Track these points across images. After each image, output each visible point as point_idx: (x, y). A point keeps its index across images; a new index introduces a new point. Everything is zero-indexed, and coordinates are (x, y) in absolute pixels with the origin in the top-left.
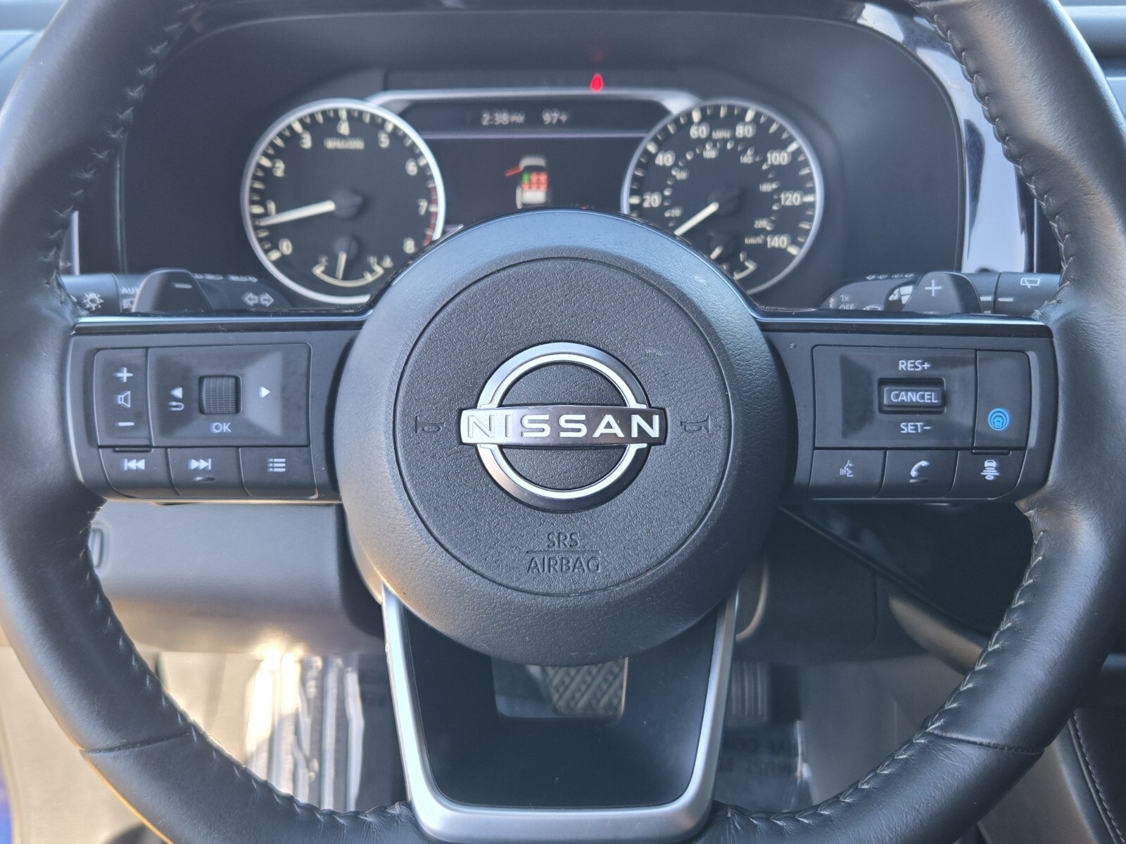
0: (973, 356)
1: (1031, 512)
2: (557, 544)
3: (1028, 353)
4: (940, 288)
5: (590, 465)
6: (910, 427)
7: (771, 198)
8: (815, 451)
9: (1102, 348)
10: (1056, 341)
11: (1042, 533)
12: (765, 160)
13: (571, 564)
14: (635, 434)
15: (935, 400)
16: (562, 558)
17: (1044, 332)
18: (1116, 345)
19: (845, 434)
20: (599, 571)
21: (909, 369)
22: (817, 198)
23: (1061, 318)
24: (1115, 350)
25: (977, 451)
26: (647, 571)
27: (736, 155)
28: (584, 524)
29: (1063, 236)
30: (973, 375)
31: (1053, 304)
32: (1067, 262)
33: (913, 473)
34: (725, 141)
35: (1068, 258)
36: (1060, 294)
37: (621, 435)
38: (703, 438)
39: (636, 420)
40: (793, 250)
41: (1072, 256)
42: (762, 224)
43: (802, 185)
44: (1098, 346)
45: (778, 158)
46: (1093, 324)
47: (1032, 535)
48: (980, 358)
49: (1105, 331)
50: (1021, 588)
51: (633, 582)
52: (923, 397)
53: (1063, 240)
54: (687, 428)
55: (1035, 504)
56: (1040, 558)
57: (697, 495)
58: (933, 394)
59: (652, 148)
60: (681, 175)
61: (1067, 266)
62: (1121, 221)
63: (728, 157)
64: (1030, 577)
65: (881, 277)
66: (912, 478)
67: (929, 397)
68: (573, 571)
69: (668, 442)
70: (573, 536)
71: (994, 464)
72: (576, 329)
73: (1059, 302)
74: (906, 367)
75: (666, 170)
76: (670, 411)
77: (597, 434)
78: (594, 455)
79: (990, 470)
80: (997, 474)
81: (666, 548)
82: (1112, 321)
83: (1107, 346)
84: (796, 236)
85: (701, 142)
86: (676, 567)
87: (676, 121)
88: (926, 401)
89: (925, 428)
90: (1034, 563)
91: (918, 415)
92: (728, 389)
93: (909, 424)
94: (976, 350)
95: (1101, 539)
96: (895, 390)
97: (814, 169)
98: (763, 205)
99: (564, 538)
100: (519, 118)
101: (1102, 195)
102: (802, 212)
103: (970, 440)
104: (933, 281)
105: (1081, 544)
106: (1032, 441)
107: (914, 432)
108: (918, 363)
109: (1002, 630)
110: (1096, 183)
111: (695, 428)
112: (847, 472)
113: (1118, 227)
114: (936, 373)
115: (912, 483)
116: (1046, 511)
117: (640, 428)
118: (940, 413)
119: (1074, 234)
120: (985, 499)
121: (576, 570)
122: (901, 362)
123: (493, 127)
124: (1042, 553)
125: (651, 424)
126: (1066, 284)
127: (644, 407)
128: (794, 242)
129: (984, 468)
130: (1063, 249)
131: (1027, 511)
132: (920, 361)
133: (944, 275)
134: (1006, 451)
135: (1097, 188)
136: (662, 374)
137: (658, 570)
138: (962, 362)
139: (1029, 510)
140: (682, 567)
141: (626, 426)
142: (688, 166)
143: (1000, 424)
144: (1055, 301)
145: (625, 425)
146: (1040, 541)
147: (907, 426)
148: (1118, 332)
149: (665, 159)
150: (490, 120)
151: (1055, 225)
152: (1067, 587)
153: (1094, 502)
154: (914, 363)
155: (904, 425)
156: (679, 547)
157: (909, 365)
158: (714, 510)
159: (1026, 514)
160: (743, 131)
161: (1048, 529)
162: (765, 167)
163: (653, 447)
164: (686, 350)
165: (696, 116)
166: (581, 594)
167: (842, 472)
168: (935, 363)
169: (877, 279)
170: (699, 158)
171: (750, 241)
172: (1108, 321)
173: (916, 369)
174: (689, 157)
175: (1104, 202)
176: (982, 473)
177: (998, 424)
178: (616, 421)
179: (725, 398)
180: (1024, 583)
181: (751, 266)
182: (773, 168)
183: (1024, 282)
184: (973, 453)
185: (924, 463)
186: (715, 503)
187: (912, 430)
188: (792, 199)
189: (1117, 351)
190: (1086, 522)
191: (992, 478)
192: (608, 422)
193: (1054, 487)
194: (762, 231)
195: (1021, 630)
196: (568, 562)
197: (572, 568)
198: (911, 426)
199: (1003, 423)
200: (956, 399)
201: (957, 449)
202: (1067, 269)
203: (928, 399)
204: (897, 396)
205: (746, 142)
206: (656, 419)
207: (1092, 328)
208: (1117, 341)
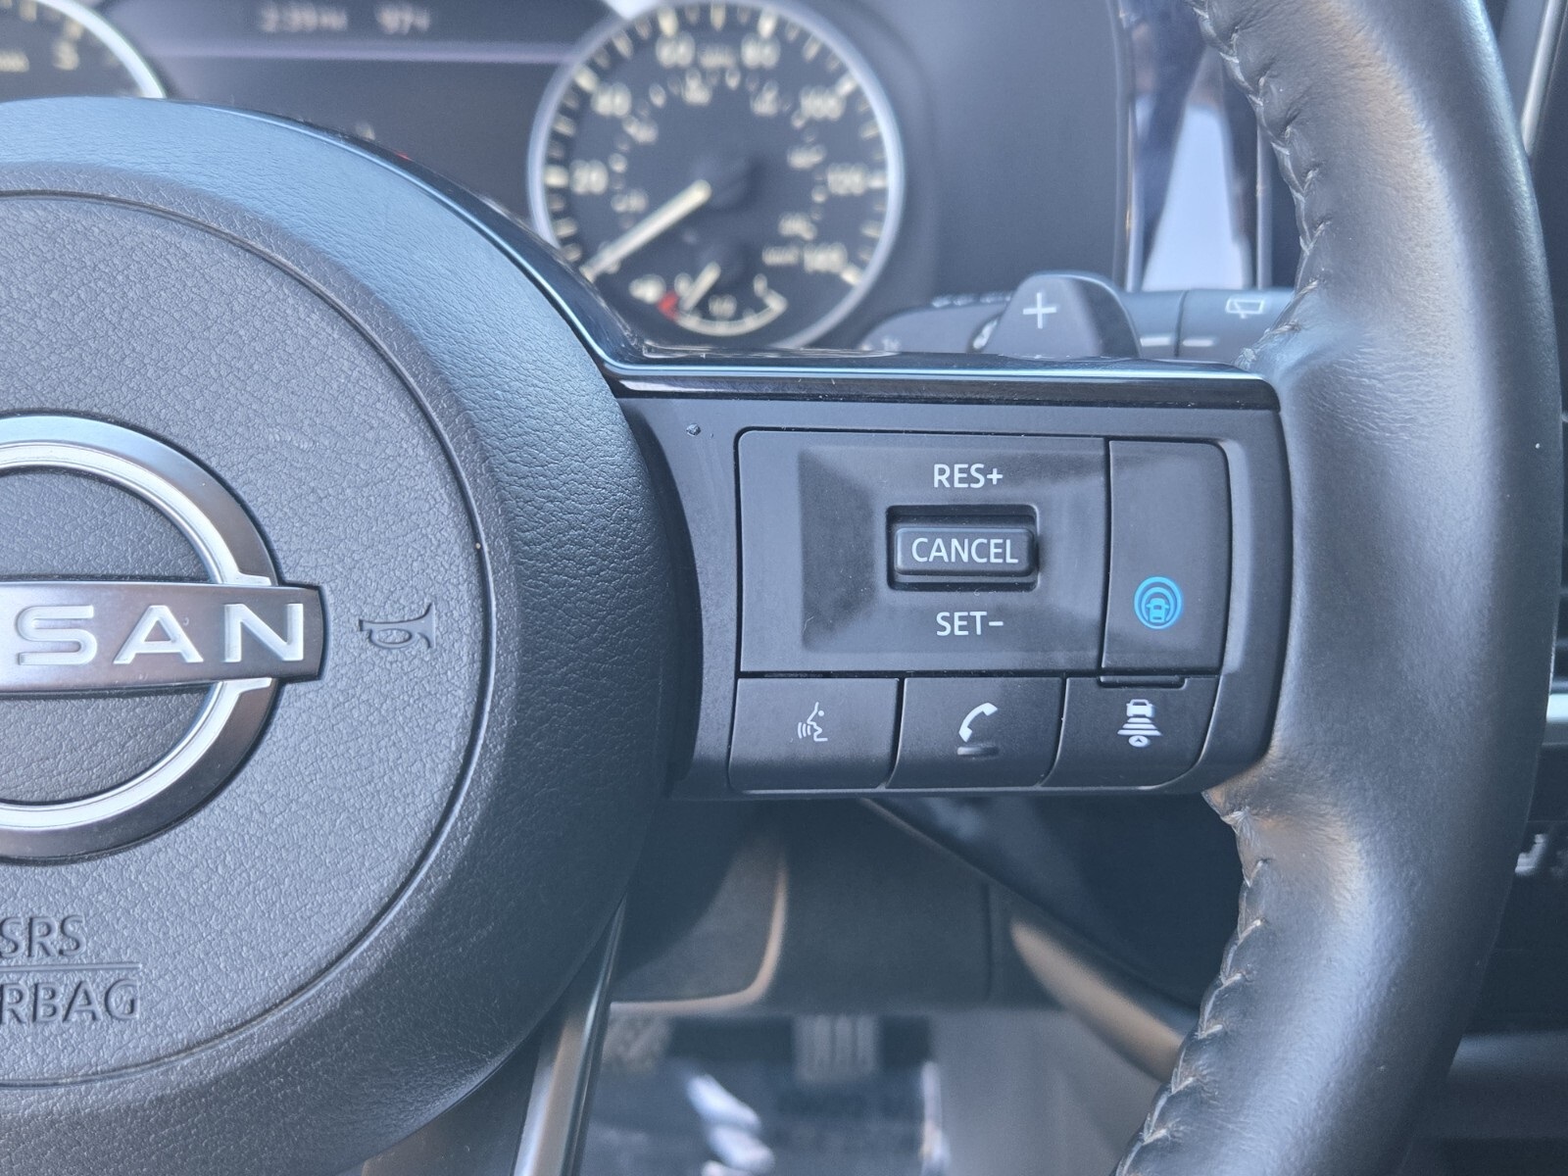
0: (1102, 453)
1: (1237, 815)
2: (23, 945)
3: (1222, 445)
4: (1052, 310)
5: (112, 738)
6: (957, 623)
7: (809, 179)
8: (740, 681)
9: (1392, 433)
10: (1287, 415)
11: (1260, 864)
12: (796, 106)
13: (61, 1002)
14: (235, 654)
15: (1012, 557)
16: (36, 986)
17: (1262, 397)
18: (1422, 425)
19: (807, 640)
20: (138, 1016)
21: (957, 485)
22: (892, 180)
23: (1301, 363)
24: (1420, 438)
25: (1111, 678)
26: (266, 1011)
27: (743, 97)
28: (99, 892)
29: (1302, 176)
30: (1102, 497)
31: (1283, 333)
32: (1312, 236)
33: (965, 733)
34: (722, 72)
35: (1313, 227)
36: (1298, 310)
37: (194, 657)
38: (416, 662)
39: (240, 616)
40: (850, 276)
41: (1323, 220)
42: (795, 226)
43: (866, 156)
44: (1383, 429)
45: (821, 105)
46: (1369, 378)
47: (1240, 866)
48: (1117, 460)
49: (1398, 392)
50: (1216, 992)
51: (229, 1042)
52: (983, 551)
53: (1303, 183)
54: (376, 637)
55: (1244, 798)
56: (1258, 923)
57: (399, 810)
58: (1008, 542)
59: (586, 81)
60: (643, 133)
61: (1312, 245)
62: (1432, 127)
63: (730, 104)
64: (1237, 965)
65: (959, 302)
66: (962, 743)
67: (1000, 550)
68: (66, 1018)
69: (328, 674)
70: (69, 927)
71: (1147, 710)
72: (79, 380)
73: (1295, 329)
74: (951, 480)
75: (614, 124)
76: (332, 591)
77: (127, 657)
78: (123, 711)
79: (1140, 723)
80: (1157, 733)
81: (320, 949)
82: (1413, 368)
83: (1403, 429)
84: (856, 251)
85: (678, 73)
86: (344, 998)
87: (631, 32)
88: (993, 560)
89: (991, 624)
90: (1245, 934)
91: (977, 594)
92: (483, 536)
93: (957, 615)
94: (1107, 439)
95: (1392, 886)
96: (922, 535)
97: (885, 127)
98: (797, 191)
99: (44, 930)
100: (335, 20)
101: (1389, 65)
102: (866, 205)
103: (1094, 653)
104: (1039, 296)
105: (1348, 896)
106: (1234, 656)
107: (966, 633)
108: (978, 470)
109: (1174, 1091)
110: (1374, 36)
111: (396, 636)
112: (813, 730)
113: (1426, 143)
114: (1015, 495)
115: (964, 756)
116: (1269, 816)
117: (249, 638)
118: (1028, 587)
119: (1324, 167)
120: (1133, 788)
121: (74, 1017)
122: (937, 467)
123: (283, 35)
124: (1261, 912)
125: (282, 629)
126: (1310, 287)
127: (265, 582)
128: (855, 260)
129: (1126, 719)
130: (1303, 206)
131: (1227, 814)
132: (981, 466)
133: (1062, 282)
134: (1175, 678)
135: (1377, 49)
136: (312, 498)
137: (296, 1009)
138: (1077, 467)
139: (1232, 811)
140: (362, 997)
141: (210, 635)
142: (657, 116)
143: (1161, 613)
144: (1286, 328)
145: (208, 630)
146: (1256, 883)
147: (951, 620)
148: (1427, 394)
149: (612, 102)
150: (281, 21)
151: (1286, 152)
152: (1316, 1000)
153: (1375, 799)
154: (967, 471)
155: (943, 618)
156: (352, 946)
157: (957, 475)
158: (446, 846)
159: (1227, 819)
160: (755, 54)
161: (1274, 856)
162: (798, 123)
163: (289, 687)
164: (370, 435)
165: (668, 24)
166: (87, 1080)
167: (802, 731)
168: (1013, 470)
169: (951, 306)
170: (675, 103)
171: (773, 257)
172: (1403, 369)
173: (973, 486)
174: (658, 100)
175: (1393, 83)
176: (1121, 732)
177: (1154, 613)
178: (181, 622)
179: (472, 559)
180: (1222, 977)
181: (776, 305)
182: (812, 124)
183: (1232, 307)
184: (1101, 684)
185: (988, 709)
186: (448, 828)
187: (961, 628)
188: (847, 181)
189: (1428, 439)
190: (1358, 846)
191: (1145, 742)
192: (158, 623)
193: (1286, 762)
194: (794, 241)
195: (1214, 1098)
196: (54, 995)
197: (61, 1012)
198: (961, 618)
199: (1168, 611)
200: (1059, 555)
201: (1064, 674)
202: (1315, 252)
203: (997, 556)
204: (924, 550)
205: (762, 75)
206: (297, 612)
207: (1368, 386)
208: (1426, 417)
